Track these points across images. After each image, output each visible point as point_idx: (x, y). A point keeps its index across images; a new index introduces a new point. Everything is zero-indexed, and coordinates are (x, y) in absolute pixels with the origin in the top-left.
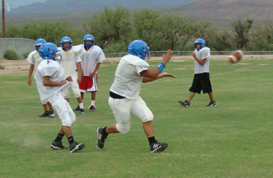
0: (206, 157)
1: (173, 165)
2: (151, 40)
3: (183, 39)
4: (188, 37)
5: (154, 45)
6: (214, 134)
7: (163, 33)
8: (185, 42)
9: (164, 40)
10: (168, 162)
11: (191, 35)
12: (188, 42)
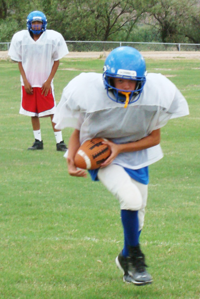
0: (167, 248)
1: (105, 262)
2: (68, 20)
3: (129, 19)
4: (138, 16)
5: (73, 29)
6: (185, 203)
7: (91, 6)
8: (133, 25)
9: (91, 20)
10: (96, 256)
11: (144, 11)
12: (137, 24)
